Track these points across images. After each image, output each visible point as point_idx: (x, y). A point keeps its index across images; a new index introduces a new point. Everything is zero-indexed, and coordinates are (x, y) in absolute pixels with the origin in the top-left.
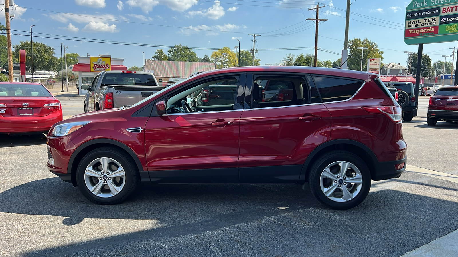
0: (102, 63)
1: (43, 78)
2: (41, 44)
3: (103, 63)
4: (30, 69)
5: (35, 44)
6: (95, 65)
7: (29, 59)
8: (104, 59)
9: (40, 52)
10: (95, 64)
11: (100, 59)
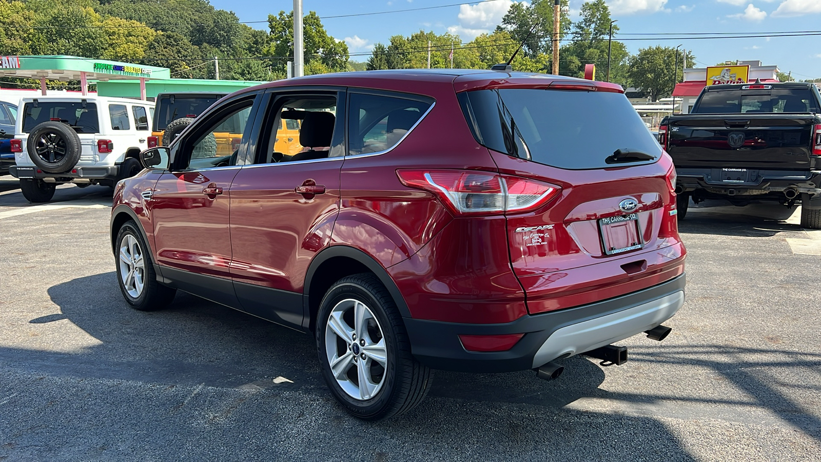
0: (729, 77)
1: (663, 111)
2: (672, 50)
3: (731, 77)
4: (650, 96)
5: (663, 51)
6: (715, 81)
7: (649, 78)
8: (733, 70)
9: (668, 65)
10: (716, 79)
11: (727, 70)
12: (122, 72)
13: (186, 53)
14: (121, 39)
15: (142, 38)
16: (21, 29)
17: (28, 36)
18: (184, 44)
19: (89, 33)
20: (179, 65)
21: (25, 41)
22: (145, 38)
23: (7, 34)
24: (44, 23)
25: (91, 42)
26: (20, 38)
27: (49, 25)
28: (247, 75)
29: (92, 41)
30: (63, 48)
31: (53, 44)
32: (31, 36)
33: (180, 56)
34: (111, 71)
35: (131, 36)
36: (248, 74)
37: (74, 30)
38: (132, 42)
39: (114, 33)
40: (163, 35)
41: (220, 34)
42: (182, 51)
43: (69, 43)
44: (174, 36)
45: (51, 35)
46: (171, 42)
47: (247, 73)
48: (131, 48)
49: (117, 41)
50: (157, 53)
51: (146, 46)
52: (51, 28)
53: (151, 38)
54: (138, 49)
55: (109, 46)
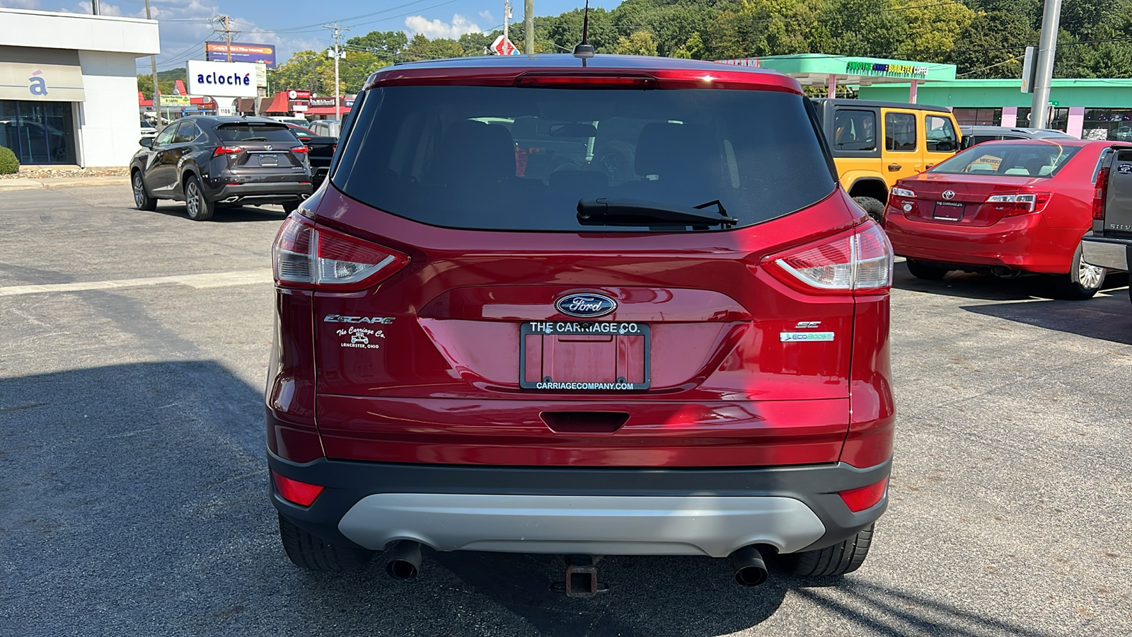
12: (885, 72)
13: (1015, 40)
14: (924, 26)
15: (955, 23)
16: (804, 23)
17: (810, 31)
18: (1015, 28)
19: (883, 21)
20: (1002, 59)
21: (806, 37)
22: (959, 23)
23: (787, 31)
24: (831, 12)
25: (883, 33)
26: (801, 34)
27: (836, 14)
28: (1103, 70)
29: (885, 32)
30: (848, 44)
31: (836, 39)
32: (814, 30)
33: (1006, 45)
34: (870, 71)
35: (940, 21)
36: (1105, 68)
37: (865, 19)
38: (939, 30)
39: (916, 19)
40: (985, 17)
41: (1083, 9)
42: (1010, 38)
43: (856, 36)
44: (1001, 17)
45: (836, 28)
46: (996, 27)
47: (1103, 66)
48: (936, 39)
49: (918, 30)
50: (973, 43)
51: (957, 34)
52: (838, 19)
53: (968, 22)
54: (945, 40)
55: (907, 38)
